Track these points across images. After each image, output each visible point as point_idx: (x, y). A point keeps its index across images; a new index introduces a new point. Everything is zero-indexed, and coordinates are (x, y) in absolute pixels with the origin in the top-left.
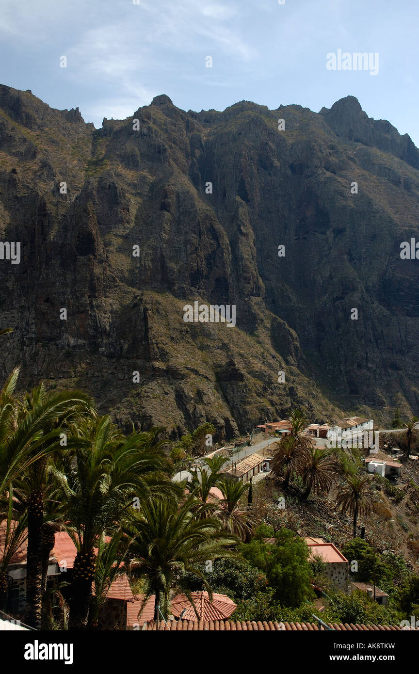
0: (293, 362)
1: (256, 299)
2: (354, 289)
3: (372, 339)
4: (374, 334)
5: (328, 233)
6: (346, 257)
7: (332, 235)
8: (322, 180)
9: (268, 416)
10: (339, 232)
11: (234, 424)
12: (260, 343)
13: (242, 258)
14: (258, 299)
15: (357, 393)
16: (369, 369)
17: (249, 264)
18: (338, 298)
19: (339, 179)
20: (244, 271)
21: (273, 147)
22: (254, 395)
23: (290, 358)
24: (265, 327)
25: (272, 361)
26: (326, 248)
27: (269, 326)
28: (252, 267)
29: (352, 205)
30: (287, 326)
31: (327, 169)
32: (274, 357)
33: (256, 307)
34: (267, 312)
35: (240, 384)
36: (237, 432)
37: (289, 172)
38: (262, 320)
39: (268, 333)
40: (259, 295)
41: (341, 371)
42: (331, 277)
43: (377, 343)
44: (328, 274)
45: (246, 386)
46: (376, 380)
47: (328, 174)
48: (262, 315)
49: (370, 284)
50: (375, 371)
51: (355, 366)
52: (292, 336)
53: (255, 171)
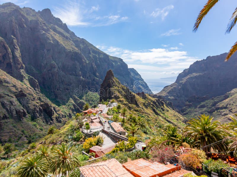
0: (37, 90)
1: (22, 70)
2: (55, 67)
3: (61, 82)
4: (61, 80)
5: (45, 50)
6: (51, 58)
7: (46, 51)
8: (42, 33)
9: (37, 107)
10: (48, 50)
11: (26, 111)
12: (25, 84)
13: (16, 57)
14: (23, 70)
15: (57, 97)
16: (61, 90)
17: (19, 59)
18: (49, 70)
19: (47, 34)
20: (17, 61)
21: (24, 20)
22: (31, 101)
23: (36, 89)
24: (26, 79)
25: (30, 90)
26: (44, 55)
27: (27, 79)
28: (20, 59)
29: (52, 42)
30: (34, 79)
31: (43, 30)
32: (31, 88)
33: (22, 73)
34: (26, 74)
35: (26, 98)
36: (27, 113)
37: (30, 30)
38: (25, 77)
39: (28, 81)
40: (23, 69)
41: (52, 92)
42: (47, 64)
43: (62, 83)
44: (45, 63)
45: (28, 98)
46: (62, 93)
47: (44, 32)
48: (24, 75)
49: (59, 66)
50: (62, 91)
51: (56, 90)
52: (36, 81)
53: (18, 28)
